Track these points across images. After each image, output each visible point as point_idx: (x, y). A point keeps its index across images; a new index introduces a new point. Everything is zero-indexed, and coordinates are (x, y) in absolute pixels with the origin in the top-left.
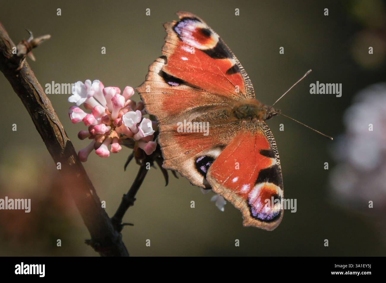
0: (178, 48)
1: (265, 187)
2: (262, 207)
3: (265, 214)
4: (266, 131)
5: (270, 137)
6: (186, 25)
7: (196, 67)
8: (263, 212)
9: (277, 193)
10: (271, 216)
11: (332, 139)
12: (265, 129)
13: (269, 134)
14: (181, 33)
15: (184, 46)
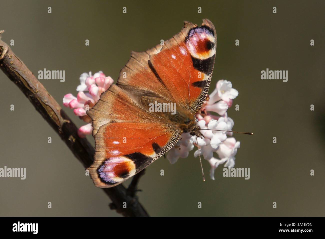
0: (177, 46)
1: (127, 163)
2: (110, 170)
3: (106, 175)
4: (174, 137)
5: (172, 143)
6: (202, 32)
7: (175, 67)
8: (106, 173)
9: (129, 172)
10: (108, 180)
11: (204, 180)
12: (176, 136)
13: (174, 140)
14: (192, 36)
15: (183, 47)
